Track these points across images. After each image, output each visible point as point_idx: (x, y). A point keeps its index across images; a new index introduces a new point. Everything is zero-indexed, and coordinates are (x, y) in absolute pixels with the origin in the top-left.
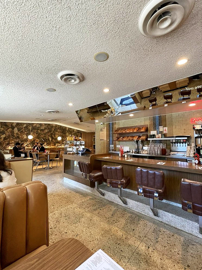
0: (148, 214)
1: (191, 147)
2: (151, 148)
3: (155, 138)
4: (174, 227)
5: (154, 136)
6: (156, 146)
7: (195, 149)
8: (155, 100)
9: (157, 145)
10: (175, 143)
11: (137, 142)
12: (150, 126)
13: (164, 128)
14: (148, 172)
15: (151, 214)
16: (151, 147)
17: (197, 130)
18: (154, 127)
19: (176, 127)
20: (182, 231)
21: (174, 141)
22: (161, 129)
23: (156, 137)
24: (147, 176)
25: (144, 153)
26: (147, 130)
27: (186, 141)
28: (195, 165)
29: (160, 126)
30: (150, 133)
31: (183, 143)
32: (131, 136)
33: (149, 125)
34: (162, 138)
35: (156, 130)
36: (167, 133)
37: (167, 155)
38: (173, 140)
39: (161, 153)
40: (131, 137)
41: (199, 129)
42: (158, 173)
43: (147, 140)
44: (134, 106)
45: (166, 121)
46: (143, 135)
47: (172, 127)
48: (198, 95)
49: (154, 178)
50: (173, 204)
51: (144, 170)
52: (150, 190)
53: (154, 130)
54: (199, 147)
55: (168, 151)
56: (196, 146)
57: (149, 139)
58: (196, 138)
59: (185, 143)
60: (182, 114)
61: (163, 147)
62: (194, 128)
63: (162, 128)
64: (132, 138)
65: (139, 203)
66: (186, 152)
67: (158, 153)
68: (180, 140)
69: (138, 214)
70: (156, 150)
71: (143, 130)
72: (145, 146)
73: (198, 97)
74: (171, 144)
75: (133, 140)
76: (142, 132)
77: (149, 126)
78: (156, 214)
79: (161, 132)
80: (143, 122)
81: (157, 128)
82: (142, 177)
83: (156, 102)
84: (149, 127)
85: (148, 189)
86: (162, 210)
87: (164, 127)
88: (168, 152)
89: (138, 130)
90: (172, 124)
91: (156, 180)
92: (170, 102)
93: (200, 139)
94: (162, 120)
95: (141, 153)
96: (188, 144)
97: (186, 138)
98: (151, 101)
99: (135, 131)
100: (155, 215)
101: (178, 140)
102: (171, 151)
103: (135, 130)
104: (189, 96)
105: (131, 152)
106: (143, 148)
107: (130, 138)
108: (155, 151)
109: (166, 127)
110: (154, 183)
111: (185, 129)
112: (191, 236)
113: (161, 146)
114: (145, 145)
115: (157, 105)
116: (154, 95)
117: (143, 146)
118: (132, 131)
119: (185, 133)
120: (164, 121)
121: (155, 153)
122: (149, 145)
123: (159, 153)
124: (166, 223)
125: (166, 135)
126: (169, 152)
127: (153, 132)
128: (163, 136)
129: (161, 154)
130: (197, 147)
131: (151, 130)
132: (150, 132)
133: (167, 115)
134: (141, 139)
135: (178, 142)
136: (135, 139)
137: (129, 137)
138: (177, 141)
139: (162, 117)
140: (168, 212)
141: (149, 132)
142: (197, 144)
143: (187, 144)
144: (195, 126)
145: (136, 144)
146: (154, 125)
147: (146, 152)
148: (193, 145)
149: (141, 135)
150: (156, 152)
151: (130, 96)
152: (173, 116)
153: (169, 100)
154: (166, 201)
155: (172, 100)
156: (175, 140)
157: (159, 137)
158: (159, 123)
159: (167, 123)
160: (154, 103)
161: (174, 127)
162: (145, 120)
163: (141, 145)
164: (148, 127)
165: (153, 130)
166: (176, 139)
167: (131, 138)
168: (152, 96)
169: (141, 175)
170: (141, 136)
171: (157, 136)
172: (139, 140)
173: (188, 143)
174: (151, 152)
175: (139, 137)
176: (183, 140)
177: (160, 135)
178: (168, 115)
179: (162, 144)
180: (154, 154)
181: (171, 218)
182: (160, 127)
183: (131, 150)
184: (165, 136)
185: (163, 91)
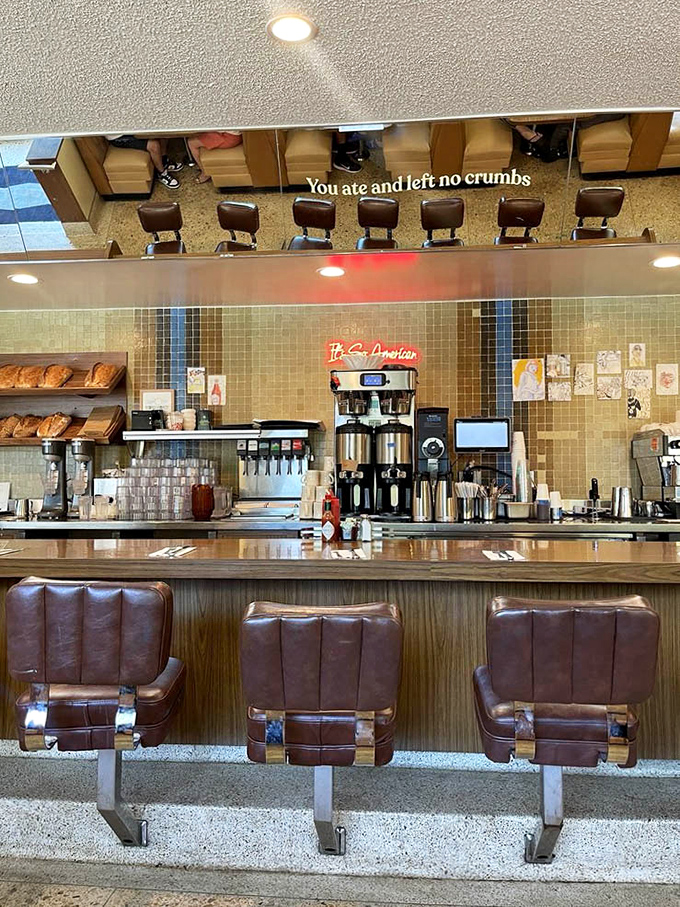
0: (88, 852)
1: (319, 476)
2: (137, 485)
3: (165, 427)
4: (219, 870)
5: (156, 419)
6: (167, 472)
7: (333, 485)
8: (174, 222)
9: (171, 468)
10: (256, 456)
11: (59, 449)
12: (136, 364)
13: (210, 377)
14: (82, 595)
15: (107, 843)
16: (137, 479)
17: (346, 394)
18: (159, 371)
19: (264, 379)
20: (250, 871)
21: (253, 447)
22: (196, 381)
23: (169, 425)
24: (80, 622)
25: (99, 516)
26: (120, 384)
27: (304, 449)
28: (323, 547)
29: (189, 364)
30: (137, 400)
31: (290, 458)
32: (23, 413)
33: (131, 355)
34: (196, 429)
35: (168, 387)
36: (223, 403)
37: (218, 519)
38: (248, 440)
39: (189, 509)
40: (22, 419)
41: (351, 389)
42: (137, 593)
43: (116, 438)
44: (52, 235)
45: (220, 341)
46: (97, 412)
47: (249, 378)
48: (363, 240)
49: (118, 626)
50: (221, 758)
51: (64, 590)
52: (94, 703)
53: (159, 387)
54: (349, 474)
55: (221, 495)
56: (339, 467)
57: (128, 436)
58: (340, 430)
59: (300, 458)
60: (293, 318)
61: (198, 477)
62: (334, 385)
63: (202, 375)
64: (31, 430)
65: (37, 802)
66: (300, 499)
67: (171, 511)
68: (279, 440)
69: (31, 868)
70: (164, 498)
71: (96, 382)
72: (106, 476)
73: (360, 247)
74: (242, 463)
75: (32, 441)
76: (91, 395)
77: (131, 361)
78: (131, 836)
79: (195, 400)
80: (103, 336)
81: (176, 378)
82: (46, 632)
83: (179, 237)
84: (131, 368)
85: (83, 695)
86: (164, 801)
87: (212, 373)
88: (224, 504)
89: (70, 378)
90: (249, 363)
91: (130, 635)
92: (248, 248)
93: (353, 435)
94: (205, 333)
95: (78, 518)
96: (309, 461)
97: (303, 433)
98: (151, 224)
99: (48, 384)
100: (127, 842)
101: (270, 441)
102: (237, 497)
103: (50, 376)
104: (328, 236)
105: (20, 512)
106: (91, 484)
107: (18, 427)
108: (158, 502)
109: (219, 372)
110: (118, 653)
111: (301, 392)
112: (282, 879)
113: (190, 472)
114: (107, 472)
115: (184, 251)
116: (173, 193)
117: (96, 473)
118: (26, 385)
119: (300, 407)
120: (212, 341)
121: (158, 511)
122: (129, 466)
123: (177, 508)
124: (183, 860)
125: (219, 416)
126: (229, 503)
127: (154, 399)
128: (204, 422)
129: (190, 515)
130: (343, 475)
131: (145, 387)
132: (137, 394)
133: (227, 310)
134: (81, 433)
135: (269, 452)
136: (49, 433)
137: (11, 422)
138: (267, 446)
139: (204, 319)
140: (193, 801)
141: (131, 398)
142: (344, 460)
143: (305, 462)
144: (340, 376)
145: (53, 466)
146: (159, 357)
147: (111, 510)
148: (329, 464)
149: (84, 408)
150: (165, 507)
151: (26, 164)
152: (254, 320)
153: (243, 238)
154: (190, 748)
155: (254, 241)
156: (260, 441)
157: (182, 426)
158: (188, 349)
159: (227, 352)
160: (170, 236)
161: (256, 377)
162: (110, 326)
163: (79, 472)
164: (125, 368)
165: (151, 387)
166: (262, 436)
167: (21, 430)
168: (160, 197)
169: (39, 624)
170: (86, 419)
171: (172, 420)
172: (69, 442)
173: (312, 459)
174: (135, 507)
175: (70, 425)
176: (292, 440)
177: (189, 415)
178: (230, 310)
179: (194, 462)
180: (151, 515)
181: (204, 830)
182: (189, 369)
183: (21, 503)
184: (213, 419)
185: (217, 184)
